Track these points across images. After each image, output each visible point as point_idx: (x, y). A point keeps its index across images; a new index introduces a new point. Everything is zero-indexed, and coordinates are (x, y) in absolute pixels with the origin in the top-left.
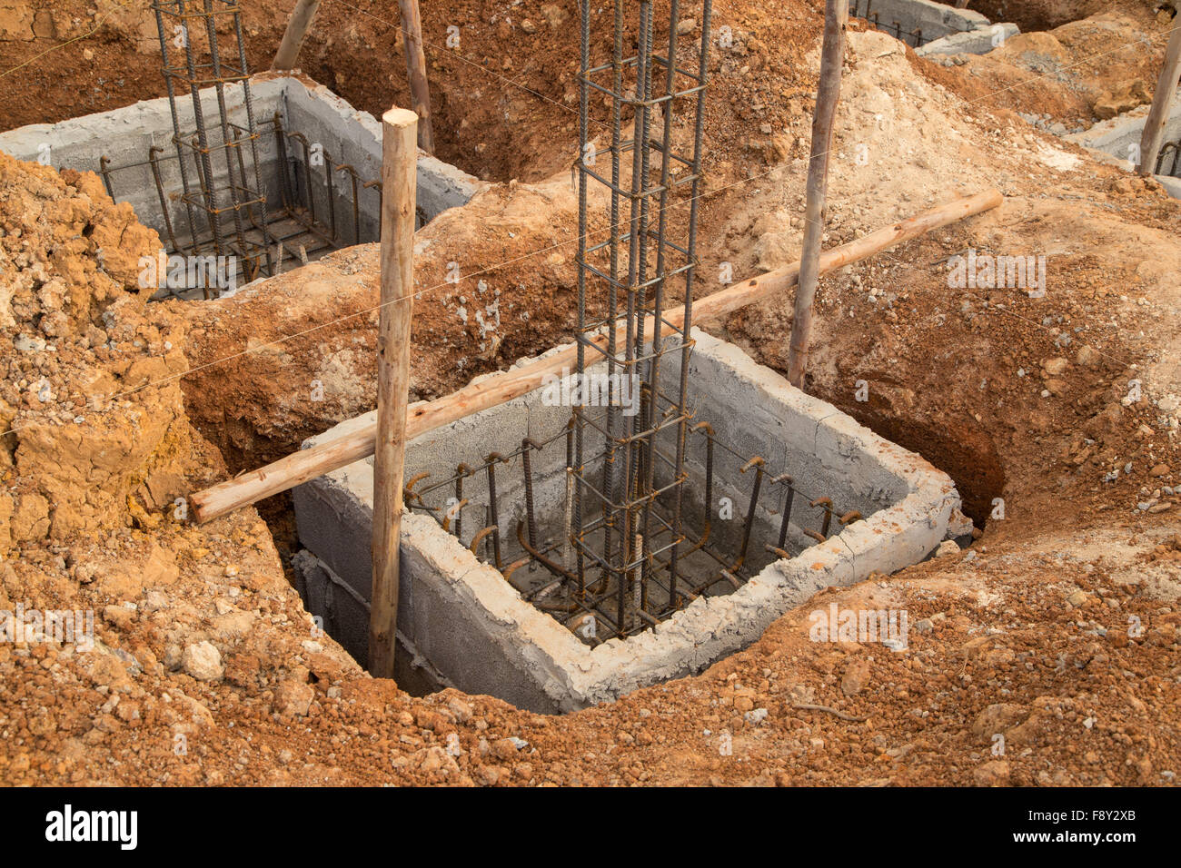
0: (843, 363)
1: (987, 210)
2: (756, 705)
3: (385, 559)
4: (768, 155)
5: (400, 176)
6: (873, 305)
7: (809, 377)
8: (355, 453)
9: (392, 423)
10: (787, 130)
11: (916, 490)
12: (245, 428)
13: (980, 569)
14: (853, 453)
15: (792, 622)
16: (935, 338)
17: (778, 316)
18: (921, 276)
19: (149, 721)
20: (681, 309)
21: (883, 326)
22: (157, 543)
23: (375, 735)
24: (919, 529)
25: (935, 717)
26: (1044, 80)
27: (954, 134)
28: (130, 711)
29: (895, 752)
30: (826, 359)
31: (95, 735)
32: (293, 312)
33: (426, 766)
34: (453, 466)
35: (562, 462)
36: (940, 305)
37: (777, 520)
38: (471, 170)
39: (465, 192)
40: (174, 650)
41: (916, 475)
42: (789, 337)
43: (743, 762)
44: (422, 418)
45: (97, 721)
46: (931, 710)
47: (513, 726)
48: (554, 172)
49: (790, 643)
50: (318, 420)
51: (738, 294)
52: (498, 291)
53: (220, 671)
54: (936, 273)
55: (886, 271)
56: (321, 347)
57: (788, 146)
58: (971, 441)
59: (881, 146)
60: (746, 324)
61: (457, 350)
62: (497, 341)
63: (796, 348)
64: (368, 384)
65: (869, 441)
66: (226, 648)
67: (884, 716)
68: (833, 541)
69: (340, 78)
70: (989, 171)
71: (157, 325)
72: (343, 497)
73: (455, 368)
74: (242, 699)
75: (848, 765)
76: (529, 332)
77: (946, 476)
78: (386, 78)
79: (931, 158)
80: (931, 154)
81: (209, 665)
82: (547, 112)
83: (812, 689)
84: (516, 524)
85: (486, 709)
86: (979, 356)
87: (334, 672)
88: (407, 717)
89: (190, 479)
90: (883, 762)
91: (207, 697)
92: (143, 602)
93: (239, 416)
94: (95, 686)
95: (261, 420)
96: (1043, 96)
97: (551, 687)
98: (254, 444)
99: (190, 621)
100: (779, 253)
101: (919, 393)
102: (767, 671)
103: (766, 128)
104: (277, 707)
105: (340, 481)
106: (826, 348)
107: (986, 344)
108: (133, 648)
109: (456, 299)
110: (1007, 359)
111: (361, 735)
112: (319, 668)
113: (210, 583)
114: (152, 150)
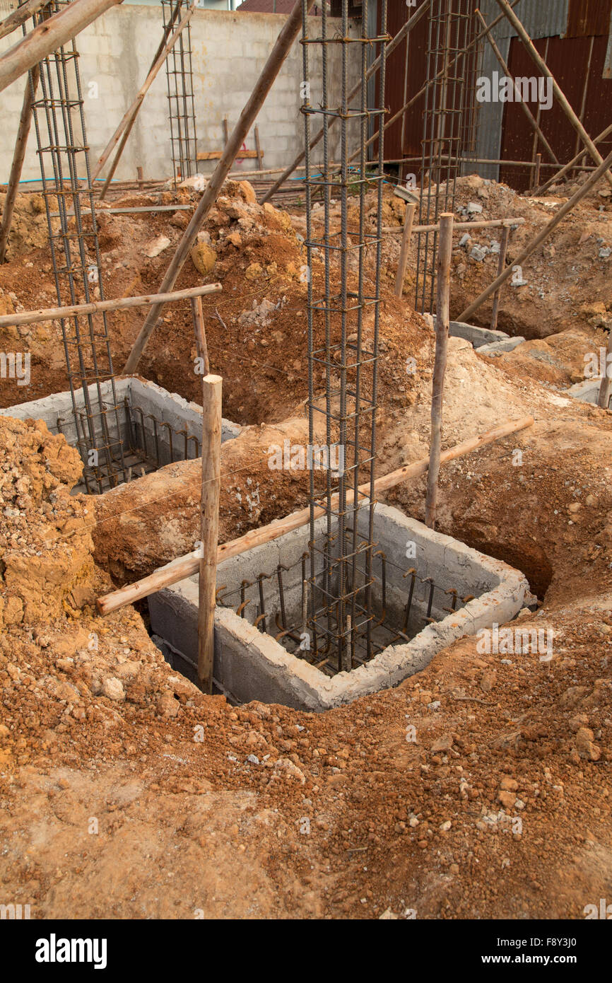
0: (455, 513)
1: (526, 427)
2: (433, 699)
3: (206, 634)
4: (404, 403)
5: (213, 412)
6: (469, 481)
7: (437, 523)
8: (188, 572)
9: (210, 553)
10: (413, 389)
11: (504, 580)
12: (120, 566)
13: (549, 619)
14: (466, 563)
15: (447, 654)
16: (506, 496)
17: (417, 490)
18: (494, 464)
19: (91, 719)
20: (368, 485)
21: (476, 492)
22: (80, 626)
23: (217, 726)
24: (508, 602)
25: (536, 699)
26: (543, 364)
27: (503, 389)
28: (80, 713)
29: (517, 720)
30: (446, 512)
31: (61, 727)
32: (145, 499)
33: (249, 742)
34: (238, 583)
35: (299, 579)
36: (507, 478)
37: (425, 606)
38: (235, 421)
39: (234, 433)
40: (97, 684)
41: (503, 573)
42: (424, 501)
43: (431, 731)
44: (225, 551)
45: (62, 719)
46: (533, 696)
47: (294, 719)
48: (284, 419)
49: (448, 665)
50: (160, 560)
51: (395, 477)
52: (258, 484)
53: (123, 694)
54: (503, 462)
55: (474, 462)
56: (161, 518)
57: (415, 398)
58: (531, 552)
59: (465, 396)
60: (399, 496)
61: (236, 518)
62: (258, 512)
63: (429, 507)
64: (188, 539)
65: (475, 555)
66: (125, 682)
67: (507, 701)
68: (461, 611)
69: (160, 377)
70: (524, 408)
71: (79, 500)
72: (179, 601)
73: (235, 528)
74: (137, 710)
75: (491, 728)
76: (276, 506)
77: (519, 572)
78: (186, 375)
79: (492, 402)
80: (492, 399)
81: (117, 690)
82: (278, 388)
83: (464, 689)
84: (274, 616)
85: (277, 711)
86: (532, 505)
87: (188, 693)
88: (234, 716)
89: (95, 591)
90: (510, 726)
91: (118, 709)
92: (77, 657)
93: (116, 559)
94: (58, 700)
95: (129, 561)
96: (543, 372)
97: (309, 701)
98: (125, 575)
99: (104, 667)
100: (415, 455)
101: (500, 527)
102: (437, 681)
103: (402, 388)
104: (159, 712)
105: (177, 592)
106: (445, 506)
107: (535, 498)
108: (75, 682)
109: (235, 489)
110: (547, 505)
111: (208, 726)
112: (179, 691)
113: (112, 646)
114: (58, 420)
